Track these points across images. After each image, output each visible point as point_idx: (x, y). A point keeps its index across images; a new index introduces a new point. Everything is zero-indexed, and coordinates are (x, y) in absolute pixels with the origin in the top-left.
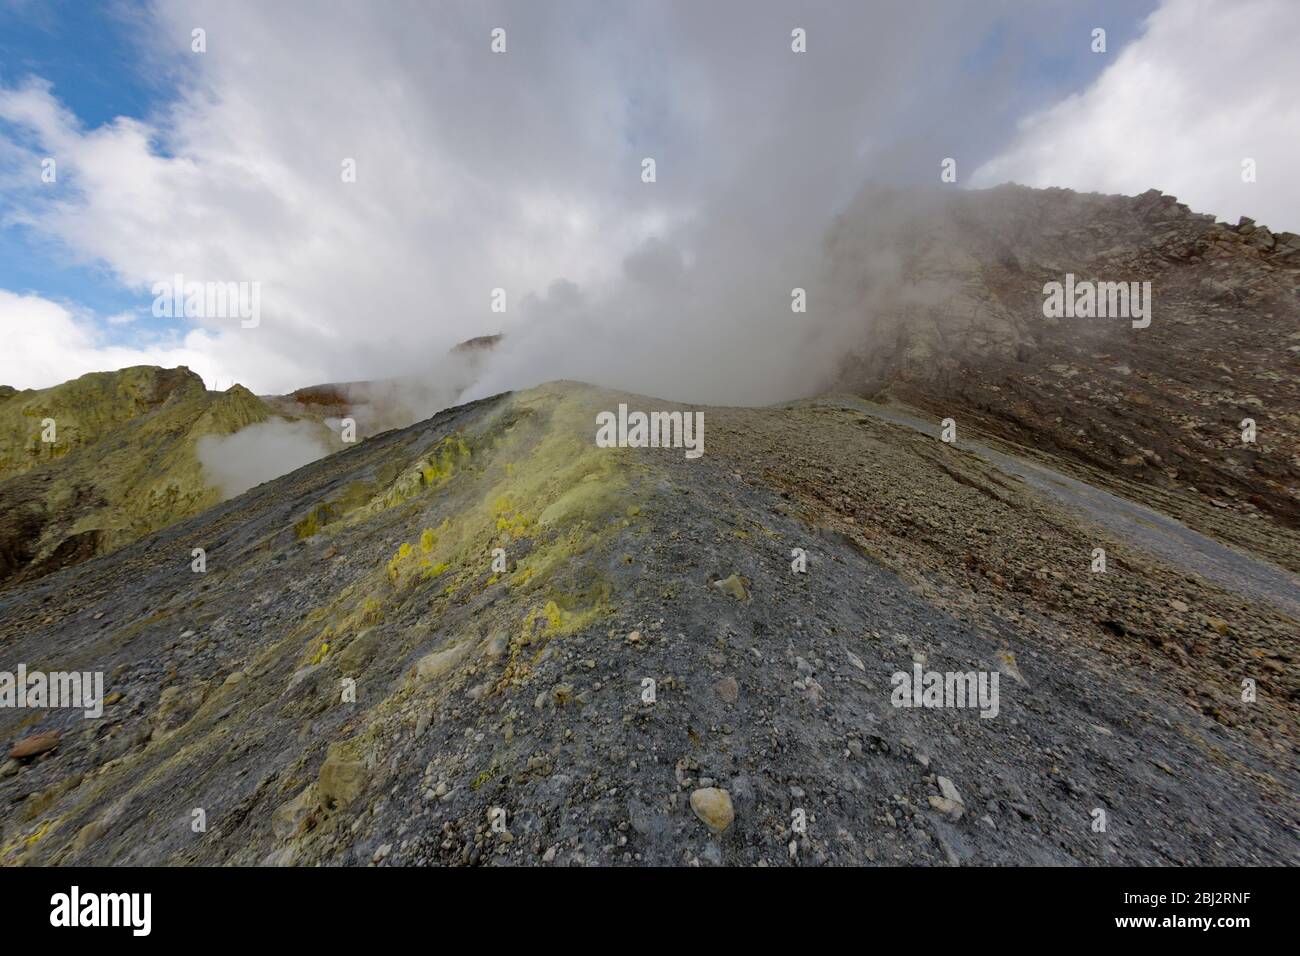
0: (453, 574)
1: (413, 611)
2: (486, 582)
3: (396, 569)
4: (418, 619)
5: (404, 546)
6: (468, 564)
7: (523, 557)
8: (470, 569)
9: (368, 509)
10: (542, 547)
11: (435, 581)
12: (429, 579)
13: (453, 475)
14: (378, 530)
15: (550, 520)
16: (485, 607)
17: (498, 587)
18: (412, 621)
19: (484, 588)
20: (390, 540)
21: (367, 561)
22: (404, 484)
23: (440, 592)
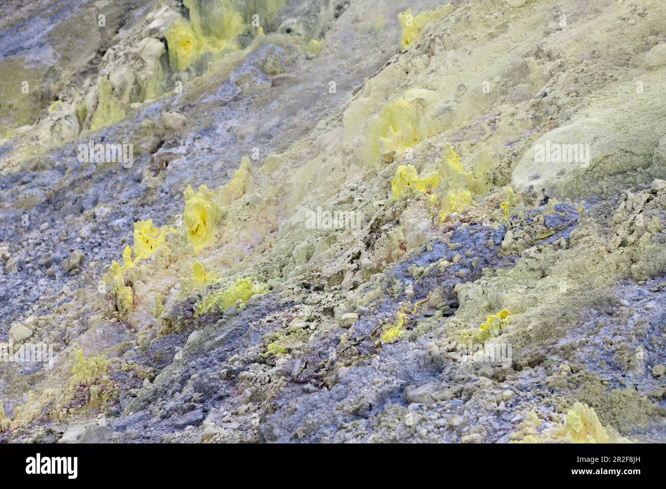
0: (279, 308)
1: (188, 390)
2: (376, 334)
3: (129, 284)
4: (206, 412)
5: (144, 228)
6: (315, 283)
7: (474, 275)
8: (326, 298)
9: (44, 131)
10: (532, 250)
11: (236, 322)
12: (217, 315)
13: (243, 46)
14: (73, 185)
15: (548, 177)
16: (382, 399)
17: (412, 352)
18: (191, 416)
19: (373, 351)
20: (103, 210)
21: (57, 262)
22: (124, 70)
23: (252, 351)
